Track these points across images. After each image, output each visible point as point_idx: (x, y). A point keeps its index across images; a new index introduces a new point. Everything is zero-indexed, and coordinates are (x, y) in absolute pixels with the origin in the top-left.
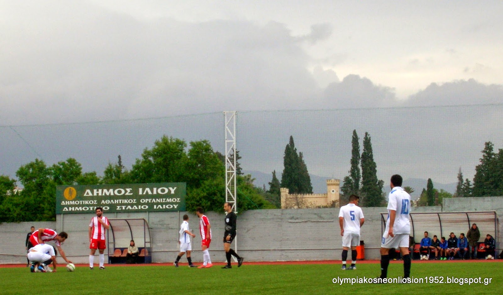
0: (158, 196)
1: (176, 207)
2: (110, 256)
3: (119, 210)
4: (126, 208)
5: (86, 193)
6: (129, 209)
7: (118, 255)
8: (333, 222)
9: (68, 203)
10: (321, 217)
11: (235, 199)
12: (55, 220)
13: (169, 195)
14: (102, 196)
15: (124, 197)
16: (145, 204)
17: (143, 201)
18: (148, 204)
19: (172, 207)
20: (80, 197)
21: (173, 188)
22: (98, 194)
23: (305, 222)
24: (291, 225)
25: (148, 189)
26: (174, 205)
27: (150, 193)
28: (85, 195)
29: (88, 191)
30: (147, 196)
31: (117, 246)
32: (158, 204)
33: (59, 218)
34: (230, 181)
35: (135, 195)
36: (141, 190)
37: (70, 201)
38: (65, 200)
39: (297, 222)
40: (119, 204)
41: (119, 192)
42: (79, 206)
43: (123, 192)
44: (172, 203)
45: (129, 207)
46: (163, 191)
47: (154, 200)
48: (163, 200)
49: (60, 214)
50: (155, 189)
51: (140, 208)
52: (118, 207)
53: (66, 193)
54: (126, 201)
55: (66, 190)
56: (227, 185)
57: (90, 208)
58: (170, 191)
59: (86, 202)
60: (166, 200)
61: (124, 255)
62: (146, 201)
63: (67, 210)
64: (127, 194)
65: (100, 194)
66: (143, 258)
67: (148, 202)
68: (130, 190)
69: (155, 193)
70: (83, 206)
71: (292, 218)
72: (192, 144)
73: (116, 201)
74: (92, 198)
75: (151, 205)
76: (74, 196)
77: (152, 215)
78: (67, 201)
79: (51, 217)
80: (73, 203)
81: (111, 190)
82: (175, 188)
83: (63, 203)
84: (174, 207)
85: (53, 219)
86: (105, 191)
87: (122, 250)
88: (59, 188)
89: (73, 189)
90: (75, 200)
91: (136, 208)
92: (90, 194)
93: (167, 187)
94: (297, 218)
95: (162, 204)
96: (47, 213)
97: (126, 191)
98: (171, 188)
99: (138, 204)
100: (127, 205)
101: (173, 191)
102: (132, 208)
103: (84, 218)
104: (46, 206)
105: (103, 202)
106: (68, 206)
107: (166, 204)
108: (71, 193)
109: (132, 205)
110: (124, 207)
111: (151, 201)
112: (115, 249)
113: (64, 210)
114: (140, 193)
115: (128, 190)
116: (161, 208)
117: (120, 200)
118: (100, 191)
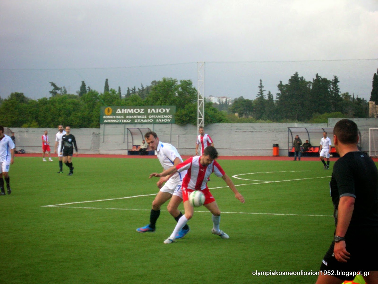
0: (159, 114)
1: (169, 120)
2: (129, 150)
3: (136, 122)
4: (140, 121)
5: (117, 111)
6: (142, 122)
7: (135, 149)
8: (261, 132)
9: (107, 117)
10: (254, 129)
11: (203, 116)
12: (99, 128)
13: (165, 114)
14: (126, 113)
15: (139, 114)
16: (151, 118)
17: (150, 117)
18: (153, 118)
19: (167, 121)
20: (114, 114)
21: (168, 109)
22: (124, 112)
23: (246, 132)
24: (236, 133)
25: (153, 110)
26: (168, 120)
27: (154, 112)
28: (117, 112)
29: (119, 110)
30: (153, 114)
31: (134, 145)
32: (159, 119)
33: (102, 126)
34: (200, 105)
35: (146, 113)
36: (149, 110)
37: (108, 116)
38: (105, 115)
39: (240, 132)
40: (136, 119)
41: (137, 111)
42: (113, 119)
43: (139, 110)
44: (167, 119)
45: (142, 120)
46: (162, 111)
47: (157, 117)
48: (162, 117)
49: (102, 124)
50: (157, 110)
51: (148, 121)
52: (136, 120)
53: (106, 110)
54: (140, 117)
55: (106, 109)
56: (198, 107)
57: (119, 121)
58: (166, 111)
59: (117, 117)
60: (163, 117)
61: (138, 150)
62: (152, 117)
63: (106, 121)
64: (141, 112)
65: (126, 112)
66: (148, 152)
67: (153, 117)
68: (143, 110)
69: (157, 112)
70: (115, 119)
71: (237, 129)
72: (181, 81)
73: (135, 117)
74: (121, 114)
75: (155, 119)
76: (111, 112)
77: (156, 126)
78: (107, 115)
79: (97, 125)
80: (110, 117)
81: (132, 110)
82: (169, 109)
83: (104, 117)
84: (168, 121)
85: (98, 126)
86: (129, 110)
87: (137, 146)
88: (102, 108)
89: (110, 108)
90: (111, 115)
91: (146, 121)
92: (120, 112)
93: (164, 108)
94: (240, 129)
95: (161, 119)
96: (95, 123)
97: (141, 111)
98: (167, 109)
99: (147, 118)
100: (141, 119)
101: (168, 111)
102: (144, 120)
103: (116, 126)
104: (94, 118)
105: (127, 117)
106: (107, 119)
107: (164, 119)
108: (109, 111)
109: (144, 119)
110: (139, 120)
111: (155, 116)
112: (133, 146)
113: (104, 122)
114: (149, 112)
115: (142, 110)
116: (161, 121)
117: (137, 116)
118: (126, 110)
